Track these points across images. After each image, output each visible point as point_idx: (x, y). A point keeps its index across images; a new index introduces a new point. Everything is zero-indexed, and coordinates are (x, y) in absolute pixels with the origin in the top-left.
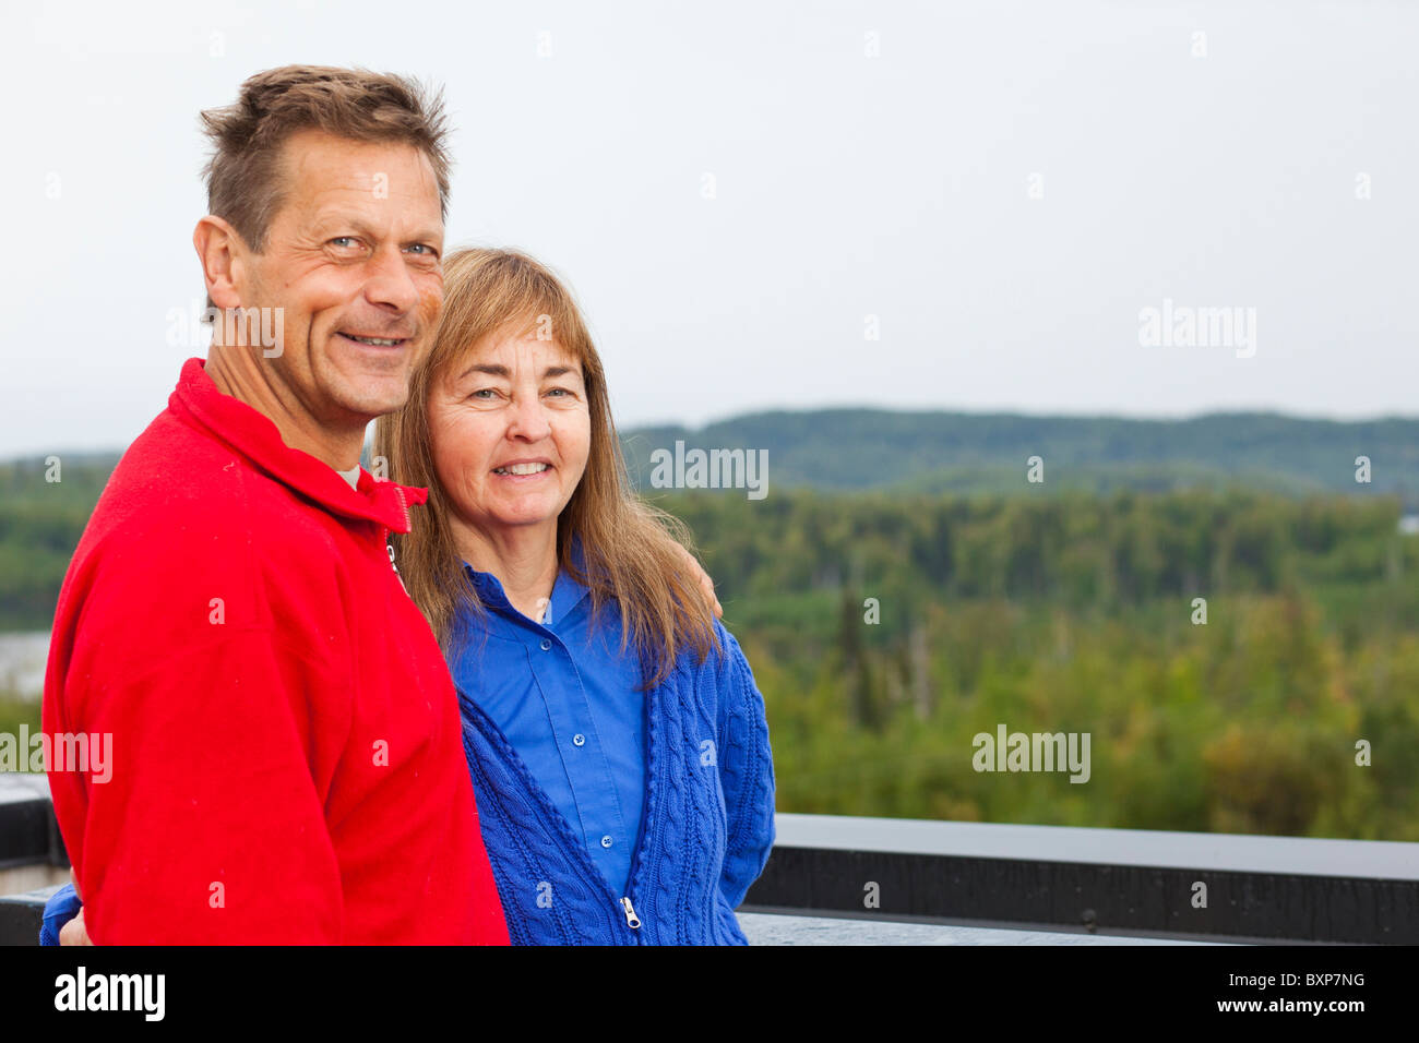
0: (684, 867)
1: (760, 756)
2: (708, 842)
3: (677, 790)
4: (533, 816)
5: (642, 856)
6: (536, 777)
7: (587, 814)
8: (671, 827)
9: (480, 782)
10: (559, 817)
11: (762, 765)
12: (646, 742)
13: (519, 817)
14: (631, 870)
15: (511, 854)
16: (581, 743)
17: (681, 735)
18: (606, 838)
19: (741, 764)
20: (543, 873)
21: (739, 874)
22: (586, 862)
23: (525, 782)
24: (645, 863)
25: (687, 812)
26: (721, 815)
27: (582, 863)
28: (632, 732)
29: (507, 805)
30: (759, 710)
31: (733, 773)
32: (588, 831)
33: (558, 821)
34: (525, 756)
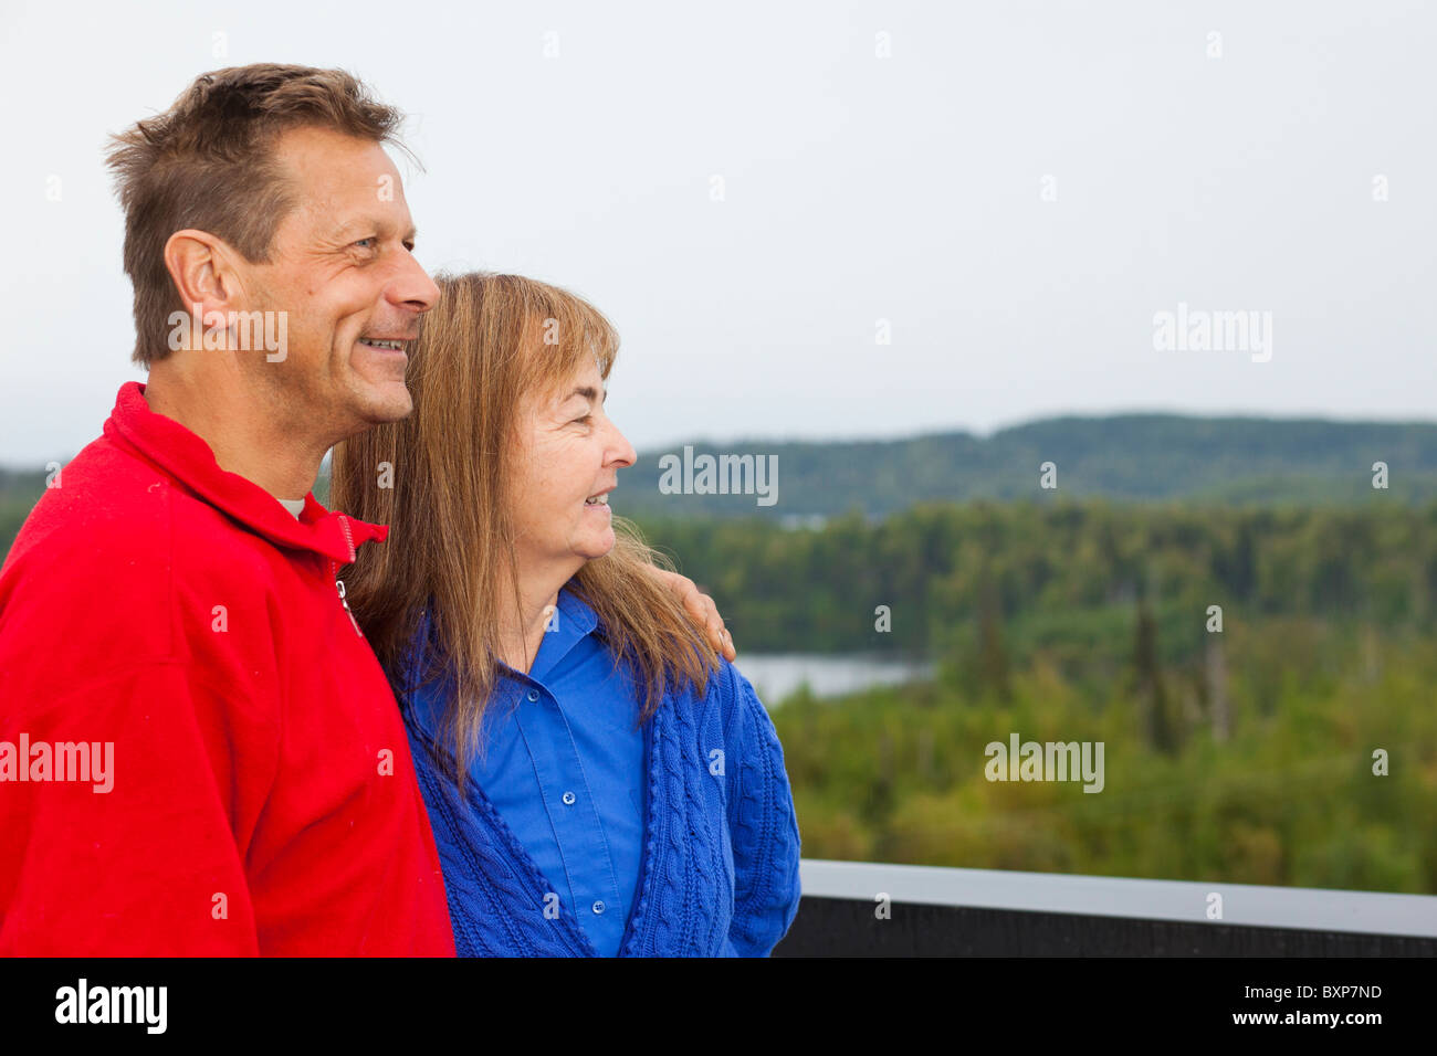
0: (682, 935)
1: (777, 809)
2: (710, 908)
3: (677, 851)
4: (515, 878)
5: (636, 922)
6: (519, 839)
7: (577, 878)
8: (669, 891)
9: (457, 842)
10: (543, 880)
11: (781, 818)
12: (646, 799)
13: (499, 881)
14: (624, 938)
15: (490, 920)
16: (571, 802)
17: (683, 792)
18: (598, 903)
19: (755, 818)
20: (525, 940)
21: (760, 935)
22: (573, 928)
23: (506, 842)
24: (640, 930)
25: (687, 875)
26: (727, 877)
27: (568, 930)
28: (627, 790)
29: (486, 867)
30: (776, 760)
31: (748, 828)
32: (577, 897)
33: (542, 885)
34: (507, 817)
